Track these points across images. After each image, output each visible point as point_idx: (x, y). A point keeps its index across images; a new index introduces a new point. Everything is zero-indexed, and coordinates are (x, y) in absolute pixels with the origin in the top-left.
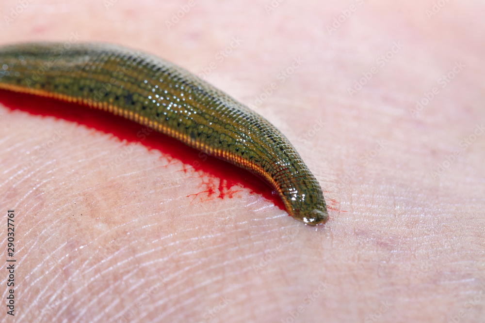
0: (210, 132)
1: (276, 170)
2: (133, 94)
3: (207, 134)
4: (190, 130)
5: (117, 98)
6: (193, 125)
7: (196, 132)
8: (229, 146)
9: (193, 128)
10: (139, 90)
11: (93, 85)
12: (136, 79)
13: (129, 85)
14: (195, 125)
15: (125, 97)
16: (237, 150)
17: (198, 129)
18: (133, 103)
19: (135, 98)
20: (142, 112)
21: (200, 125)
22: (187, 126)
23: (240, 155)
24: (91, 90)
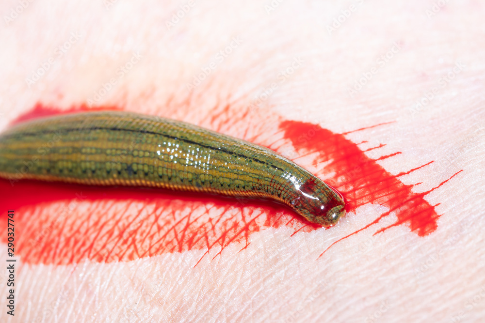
0: (211, 178)
1: (279, 189)
2: (131, 165)
3: (210, 181)
4: (194, 182)
5: (119, 173)
6: (195, 177)
7: (200, 182)
8: (229, 186)
9: (196, 180)
10: (135, 160)
11: (93, 168)
12: (128, 150)
13: (124, 157)
14: (196, 176)
15: (126, 170)
16: (238, 187)
17: (200, 179)
18: (135, 173)
19: (135, 168)
20: (147, 178)
21: (200, 174)
22: (190, 179)
23: (242, 189)
24: (94, 172)
